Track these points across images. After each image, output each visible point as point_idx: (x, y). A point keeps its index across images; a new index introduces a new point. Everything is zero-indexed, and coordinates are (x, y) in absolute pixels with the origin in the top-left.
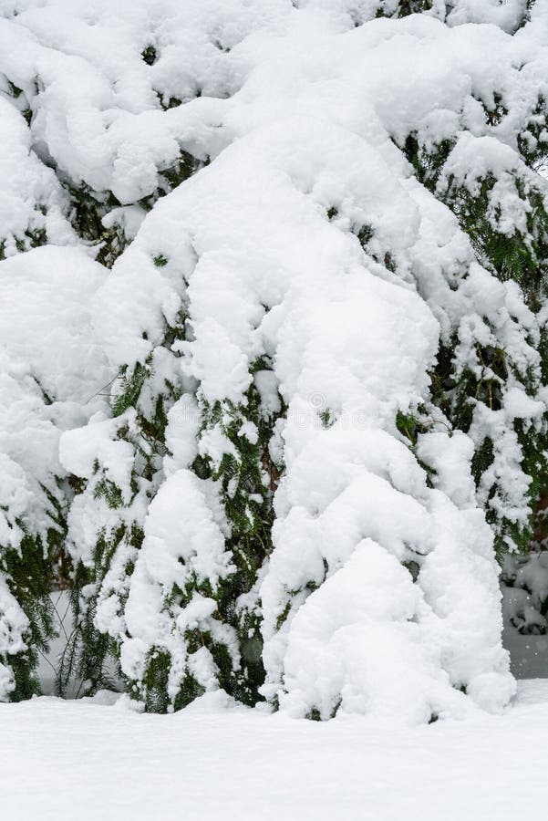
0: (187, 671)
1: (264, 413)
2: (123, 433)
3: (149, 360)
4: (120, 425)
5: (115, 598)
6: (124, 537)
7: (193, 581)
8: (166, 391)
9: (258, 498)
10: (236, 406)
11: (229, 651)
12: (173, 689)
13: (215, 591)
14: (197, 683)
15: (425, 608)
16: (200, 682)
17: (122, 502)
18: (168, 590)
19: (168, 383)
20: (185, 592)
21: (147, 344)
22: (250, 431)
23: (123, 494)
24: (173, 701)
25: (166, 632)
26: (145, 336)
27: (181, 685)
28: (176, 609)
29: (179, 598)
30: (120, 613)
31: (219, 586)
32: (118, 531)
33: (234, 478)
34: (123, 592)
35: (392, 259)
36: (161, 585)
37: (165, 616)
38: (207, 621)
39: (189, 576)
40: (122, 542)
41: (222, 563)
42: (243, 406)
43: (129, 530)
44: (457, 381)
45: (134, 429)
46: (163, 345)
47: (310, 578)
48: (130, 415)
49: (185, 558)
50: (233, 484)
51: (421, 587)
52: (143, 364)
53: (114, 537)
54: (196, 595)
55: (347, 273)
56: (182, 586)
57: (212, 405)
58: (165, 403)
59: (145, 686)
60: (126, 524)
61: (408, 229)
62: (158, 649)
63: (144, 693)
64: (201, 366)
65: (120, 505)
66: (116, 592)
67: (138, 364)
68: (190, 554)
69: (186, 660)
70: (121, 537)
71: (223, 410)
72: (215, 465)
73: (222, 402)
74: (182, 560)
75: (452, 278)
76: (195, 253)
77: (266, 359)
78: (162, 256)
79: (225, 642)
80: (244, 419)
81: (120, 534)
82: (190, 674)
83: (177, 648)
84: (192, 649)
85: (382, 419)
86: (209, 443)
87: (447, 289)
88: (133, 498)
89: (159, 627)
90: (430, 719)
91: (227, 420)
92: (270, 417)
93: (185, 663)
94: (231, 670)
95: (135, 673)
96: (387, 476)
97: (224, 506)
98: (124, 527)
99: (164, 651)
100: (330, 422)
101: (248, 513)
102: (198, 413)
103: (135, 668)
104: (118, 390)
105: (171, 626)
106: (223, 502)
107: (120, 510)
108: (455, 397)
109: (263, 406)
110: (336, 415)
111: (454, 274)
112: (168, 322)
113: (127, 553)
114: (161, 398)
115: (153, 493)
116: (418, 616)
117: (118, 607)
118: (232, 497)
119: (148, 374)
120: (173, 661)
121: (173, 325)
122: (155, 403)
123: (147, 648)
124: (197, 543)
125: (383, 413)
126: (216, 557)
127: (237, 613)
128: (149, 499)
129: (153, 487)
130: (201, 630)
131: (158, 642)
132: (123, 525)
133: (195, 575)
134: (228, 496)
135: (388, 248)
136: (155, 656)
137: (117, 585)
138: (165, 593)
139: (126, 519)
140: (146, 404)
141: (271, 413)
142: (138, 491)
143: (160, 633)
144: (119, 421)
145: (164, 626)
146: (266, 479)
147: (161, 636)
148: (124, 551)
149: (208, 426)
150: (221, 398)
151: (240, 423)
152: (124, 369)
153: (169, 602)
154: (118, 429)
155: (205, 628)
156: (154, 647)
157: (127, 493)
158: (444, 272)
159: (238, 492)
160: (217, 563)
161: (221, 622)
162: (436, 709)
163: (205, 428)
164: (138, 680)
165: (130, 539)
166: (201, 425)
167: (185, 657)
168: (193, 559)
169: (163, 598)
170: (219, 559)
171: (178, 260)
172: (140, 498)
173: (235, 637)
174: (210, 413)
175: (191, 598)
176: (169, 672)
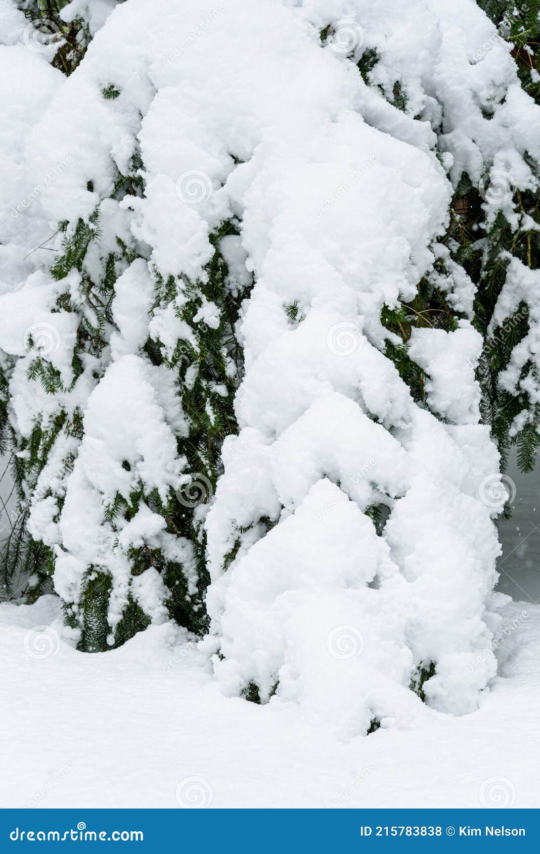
0: (130, 598)
1: (232, 286)
2: (64, 302)
3: (94, 217)
4: (62, 291)
5: (52, 500)
6: (64, 426)
7: (139, 490)
8: (118, 250)
9: (221, 390)
10: (194, 282)
11: (183, 571)
12: (114, 617)
13: (165, 503)
14: (142, 612)
15: (389, 567)
16: (146, 610)
17: (60, 385)
18: (110, 499)
19: (120, 241)
20: (130, 503)
21: (93, 197)
22: (210, 314)
23: (62, 377)
24: (114, 630)
25: (107, 548)
26: (90, 187)
27: (123, 612)
28: (120, 521)
29: (123, 509)
30: (56, 519)
31: (170, 498)
32: (56, 418)
33: (192, 366)
34: (61, 493)
35: (403, 89)
36: (102, 493)
37: (107, 529)
38: (158, 537)
39: (135, 484)
40: (61, 432)
41: (173, 472)
42: (202, 283)
43: (70, 417)
44: (488, 231)
45: (77, 298)
46: (113, 197)
47: (263, 513)
48: (73, 279)
49: (131, 462)
50: (192, 373)
51: (387, 541)
52: (86, 221)
53: (52, 426)
54: (142, 506)
55: (334, 121)
56: (126, 496)
57: (166, 279)
58: (117, 265)
59: (82, 610)
60: (66, 411)
61: (423, 54)
62: (98, 569)
63: (81, 618)
64: (154, 231)
65: (59, 389)
66: (53, 492)
67: (81, 220)
68: (137, 458)
69: (130, 584)
70: (61, 426)
71: (177, 288)
72: (168, 352)
73: (176, 278)
74: (126, 465)
75: (485, 104)
76: (152, 85)
77: (235, 222)
78: (112, 87)
79: (179, 560)
80: (204, 298)
81: (59, 421)
82: (134, 600)
83: (120, 569)
84: (137, 570)
85: (361, 318)
86: (161, 325)
87: (479, 117)
88: (75, 379)
89: (99, 543)
90: (369, 726)
91: (181, 300)
92: (239, 291)
93: (128, 587)
94: (185, 594)
95: (70, 595)
96: (358, 396)
97: (180, 399)
98: (64, 415)
99: (104, 570)
100: (298, 317)
101: (209, 409)
102: (151, 286)
103: (70, 589)
104: (58, 248)
105: (113, 542)
106: (180, 394)
107: (59, 395)
108: (487, 250)
109: (231, 278)
110: (306, 310)
111: (488, 100)
112: (119, 168)
113: (67, 445)
114: (112, 258)
115: (101, 373)
116: (381, 579)
117: (55, 510)
118: (190, 388)
119: (93, 234)
120: (115, 583)
121: (125, 172)
122: (105, 264)
123: (85, 568)
124: (144, 446)
125: (364, 309)
126: (166, 464)
127: (195, 526)
128: (96, 380)
129: (101, 365)
130: (150, 547)
131: (96, 561)
132: (63, 412)
133: (141, 483)
134: (185, 387)
135: (397, 77)
136: (93, 577)
137: (54, 484)
138: (106, 503)
139: (66, 405)
140: (94, 265)
141: (241, 288)
142: (82, 370)
143: (100, 550)
144: (60, 286)
145: (104, 542)
146: (230, 369)
147: (101, 553)
148: (63, 443)
149: (162, 303)
150: (175, 274)
151: (199, 302)
152: (64, 225)
153: (110, 515)
154: (58, 296)
155: (154, 545)
156: (92, 566)
157: (67, 374)
158: (475, 96)
159: (198, 381)
160: (168, 472)
161: (175, 536)
162: (379, 713)
163: (158, 305)
164: (73, 603)
165: (71, 428)
166: (153, 301)
167: (128, 580)
168: (139, 465)
169: (103, 509)
170: (169, 467)
171: (131, 93)
172: (85, 379)
173: (192, 555)
174: (164, 289)
175: (137, 510)
176: (109, 596)
